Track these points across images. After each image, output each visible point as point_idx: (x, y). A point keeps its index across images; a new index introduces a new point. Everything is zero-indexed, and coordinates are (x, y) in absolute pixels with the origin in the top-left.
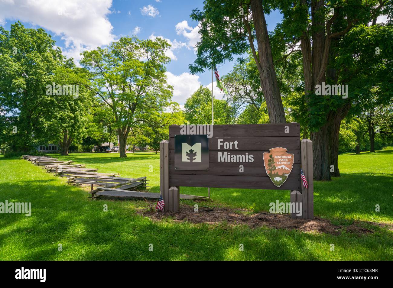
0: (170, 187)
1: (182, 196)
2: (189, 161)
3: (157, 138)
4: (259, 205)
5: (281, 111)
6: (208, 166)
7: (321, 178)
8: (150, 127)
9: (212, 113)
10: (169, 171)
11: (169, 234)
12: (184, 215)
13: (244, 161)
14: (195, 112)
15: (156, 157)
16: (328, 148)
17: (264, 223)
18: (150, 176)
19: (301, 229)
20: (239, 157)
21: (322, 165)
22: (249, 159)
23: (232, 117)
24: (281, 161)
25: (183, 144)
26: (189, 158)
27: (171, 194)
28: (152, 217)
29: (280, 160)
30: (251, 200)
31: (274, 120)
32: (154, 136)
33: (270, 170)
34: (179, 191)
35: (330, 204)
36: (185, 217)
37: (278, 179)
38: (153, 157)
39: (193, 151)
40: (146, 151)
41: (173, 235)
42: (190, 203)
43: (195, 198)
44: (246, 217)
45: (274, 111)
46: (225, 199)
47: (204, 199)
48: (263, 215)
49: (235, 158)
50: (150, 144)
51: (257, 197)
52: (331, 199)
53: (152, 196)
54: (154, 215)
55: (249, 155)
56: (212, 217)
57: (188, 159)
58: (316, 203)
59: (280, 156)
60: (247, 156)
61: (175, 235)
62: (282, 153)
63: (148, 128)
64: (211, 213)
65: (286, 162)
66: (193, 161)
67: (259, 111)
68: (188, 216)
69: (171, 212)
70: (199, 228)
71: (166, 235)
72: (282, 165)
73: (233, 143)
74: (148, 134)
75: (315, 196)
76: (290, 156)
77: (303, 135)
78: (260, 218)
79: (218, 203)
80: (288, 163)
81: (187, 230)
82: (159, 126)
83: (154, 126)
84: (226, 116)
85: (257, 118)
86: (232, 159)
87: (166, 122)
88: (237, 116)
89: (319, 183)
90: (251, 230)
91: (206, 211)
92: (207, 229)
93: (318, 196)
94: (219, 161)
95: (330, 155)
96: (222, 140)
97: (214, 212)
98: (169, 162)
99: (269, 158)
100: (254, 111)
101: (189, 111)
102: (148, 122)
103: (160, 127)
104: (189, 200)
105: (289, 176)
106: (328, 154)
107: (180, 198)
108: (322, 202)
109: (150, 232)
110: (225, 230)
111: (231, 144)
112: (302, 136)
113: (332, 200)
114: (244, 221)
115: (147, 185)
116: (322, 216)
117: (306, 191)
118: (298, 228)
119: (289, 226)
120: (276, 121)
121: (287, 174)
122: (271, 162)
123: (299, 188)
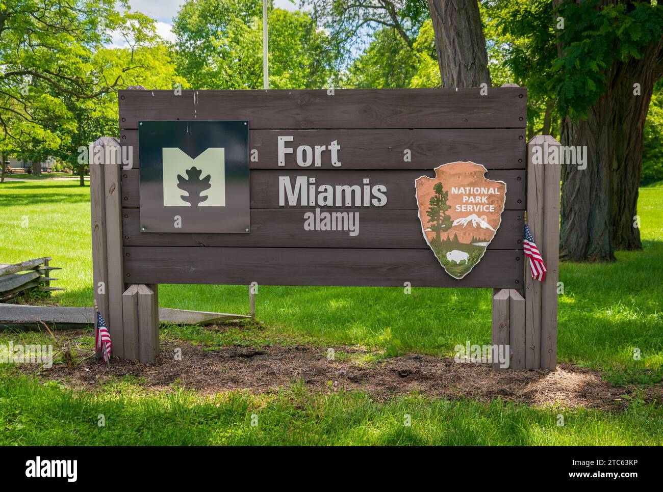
0: (126, 286)
1: (166, 314)
2: (188, 204)
3: (84, 132)
4: (402, 336)
5: (476, 49)
6: (247, 220)
7: (586, 252)
8: (57, 95)
9: (265, 55)
10: (124, 236)
11: (124, 429)
12: (173, 369)
13: (358, 203)
14: (209, 47)
15: (81, 195)
16: (610, 165)
17: (414, 385)
18: (63, 257)
19: (520, 397)
20: (343, 191)
21: (591, 215)
22: (372, 196)
23: (327, 67)
24: (467, 203)
25: (167, 152)
26: (186, 194)
27: (129, 307)
28: (69, 382)
29: (465, 199)
30: (378, 320)
31: (455, 77)
32: (73, 126)
33: (434, 229)
34: (155, 297)
35: (605, 325)
36: (176, 375)
37: (457, 256)
38: (70, 196)
39: (200, 172)
40: (45, 177)
41: (138, 431)
42: (192, 333)
43: (209, 318)
44: (361, 369)
45: (454, 48)
46: (301, 321)
47: (238, 321)
48: (411, 362)
49: (330, 194)
50: (60, 154)
51: (397, 312)
52: (609, 313)
53: (68, 316)
54: (77, 374)
55: (372, 185)
56: (259, 374)
57: (183, 198)
58: (564, 325)
59: (464, 186)
60: (367, 189)
61: (145, 431)
62: (471, 179)
63: (50, 98)
64: (257, 362)
65: (484, 204)
66: (201, 204)
67: (413, 49)
68: (187, 372)
69: (133, 364)
70: (218, 405)
71: (117, 432)
72: (470, 213)
73: (324, 148)
74: (50, 119)
75: (567, 304)
76: (496, 189)
77: (541, 126)
78: (403, 372)
79: (280, 332)
80: (488, 208)
81: (181, 413)
82: (89, 93)
83: (71, 94)
84: (311, 65)
85: (407, 72)
86: (321, 196)
87: (111, 82)
88: (344, 65)
89: (580, 269)
90: (374, 405)
91: (242, 355)
92: (245, 409)
93: (572, 307)
94: (282, 203)
95: (615, 186)
96: (291, 138)
97: (265, 360)
98: (123, 208)
99: (433, 194)
100: (395, 52)
101: (188, 44)
102: (49, 80)
103: (92, 97)
104: (190, 325)
105: (489, 248)
106: (611, 182)
107: (161, 320)
108: (583, 321)
109: (62, 426)
110: (299, 408)
111: (319, 149)
112: (539, 131)
113: (614, 316)
114: (355, 380)
115: (52, 284)
116: (581, 362)
117: (538, 289)
118: (512, 394)
119: (485, 390)
120: (459, 81)
121: (485, 241)
122: (437, 205)
123: (517, 282)
